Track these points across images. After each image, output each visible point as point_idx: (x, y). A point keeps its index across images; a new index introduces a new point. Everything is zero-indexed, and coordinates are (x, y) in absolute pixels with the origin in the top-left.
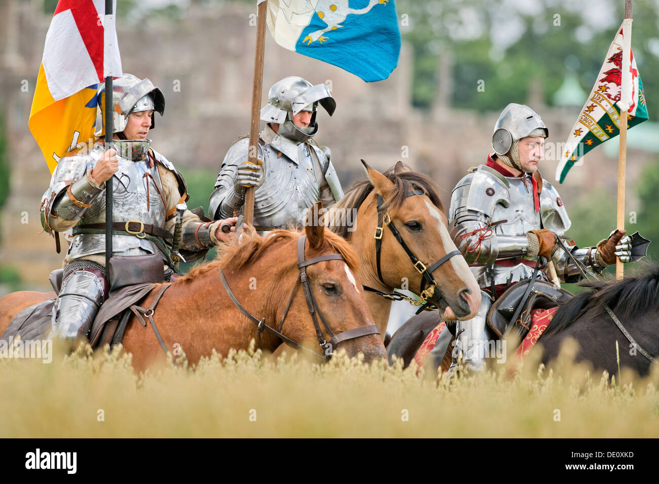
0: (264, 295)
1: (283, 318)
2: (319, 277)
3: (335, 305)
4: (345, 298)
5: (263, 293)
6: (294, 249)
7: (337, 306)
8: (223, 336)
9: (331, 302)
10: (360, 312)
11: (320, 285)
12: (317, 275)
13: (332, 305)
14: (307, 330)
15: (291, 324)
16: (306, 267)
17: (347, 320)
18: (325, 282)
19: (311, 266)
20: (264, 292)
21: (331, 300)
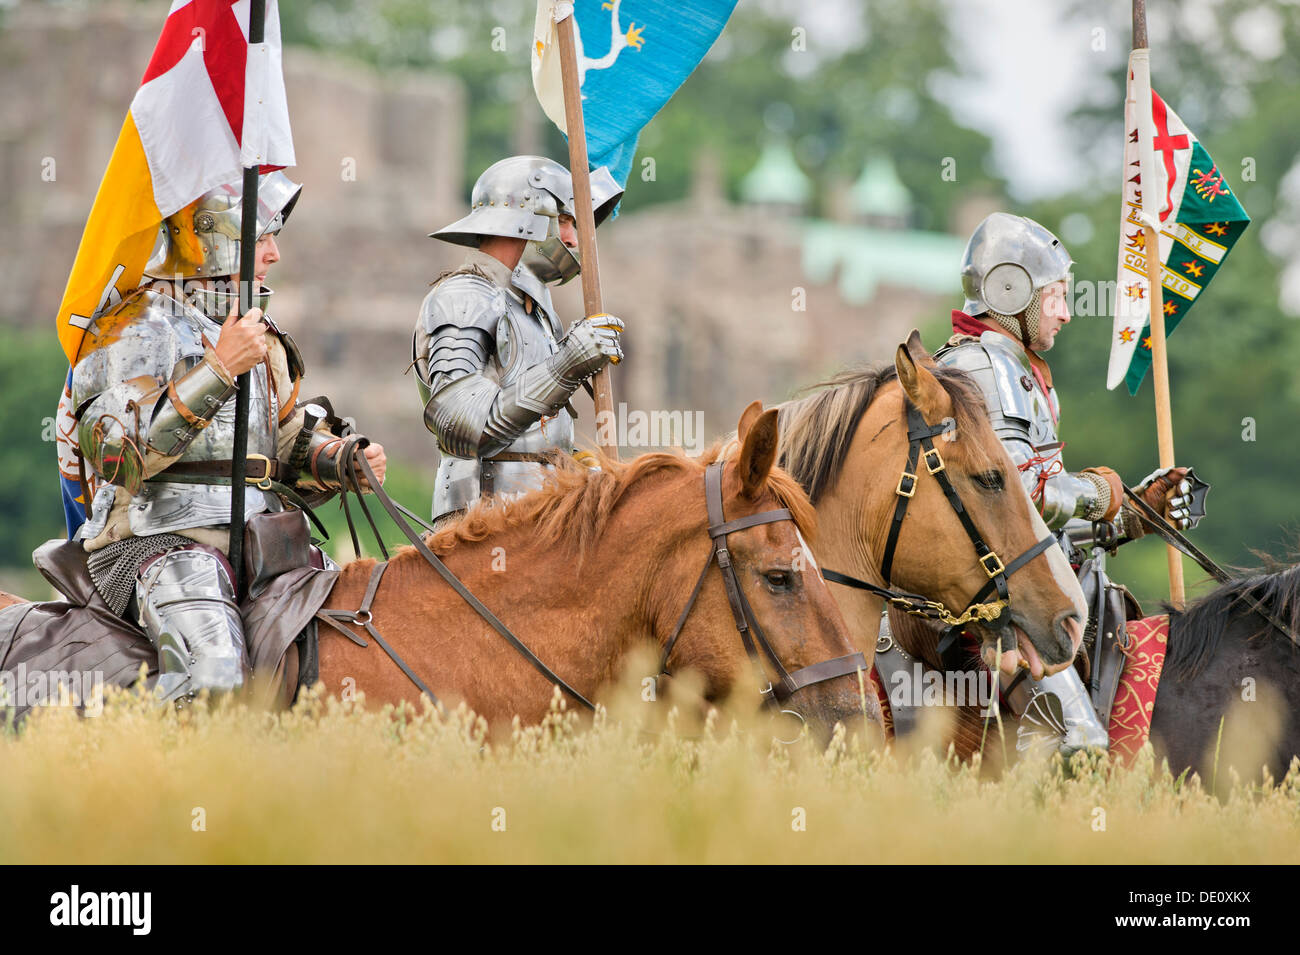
0: (637, 584)
1: (675, 634)
2: (756, 556)
3: (787, 612)
4: (804, 598)
5: (634, 581)
6: (697, 497)
7: (789, 614)
8: (555, 665)
9: (779, 606)
10: (833, 627)
11: (758, 572)
12: (752, 553)
13: (781, 613)
14: (727, 658)
15: (692, 644)
16: (727, 535)
17: (810, 643)
18: (769, 567)
19: (738, 534)
20: (637, 579)
21: (780, 604)
